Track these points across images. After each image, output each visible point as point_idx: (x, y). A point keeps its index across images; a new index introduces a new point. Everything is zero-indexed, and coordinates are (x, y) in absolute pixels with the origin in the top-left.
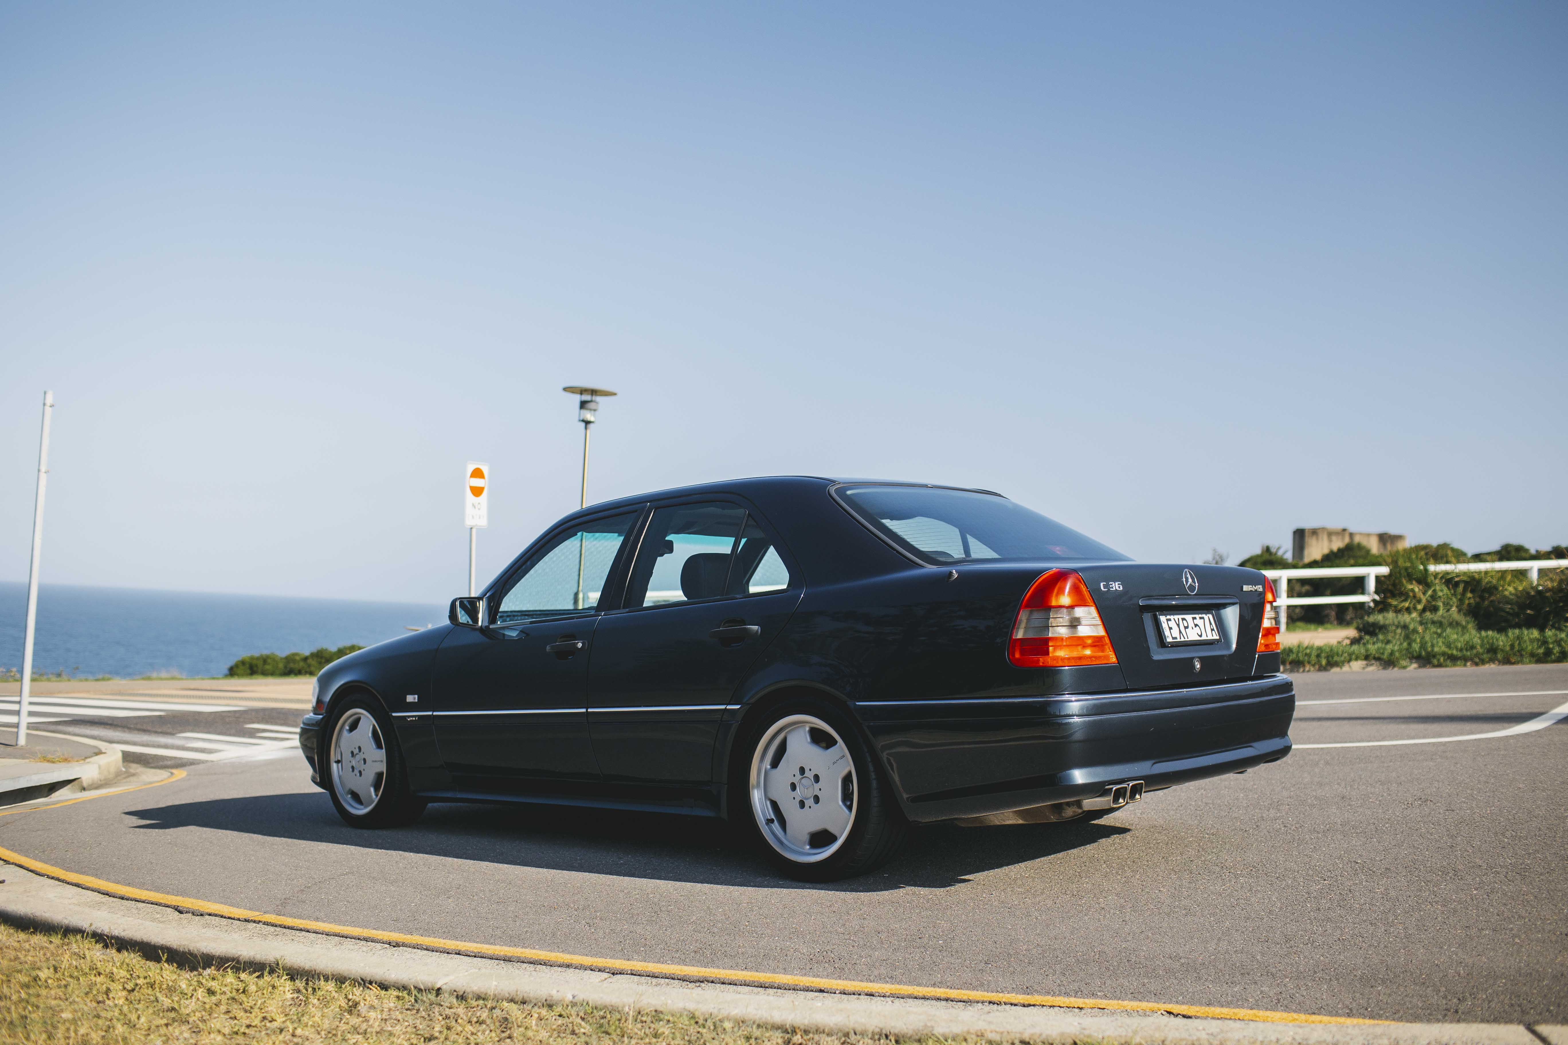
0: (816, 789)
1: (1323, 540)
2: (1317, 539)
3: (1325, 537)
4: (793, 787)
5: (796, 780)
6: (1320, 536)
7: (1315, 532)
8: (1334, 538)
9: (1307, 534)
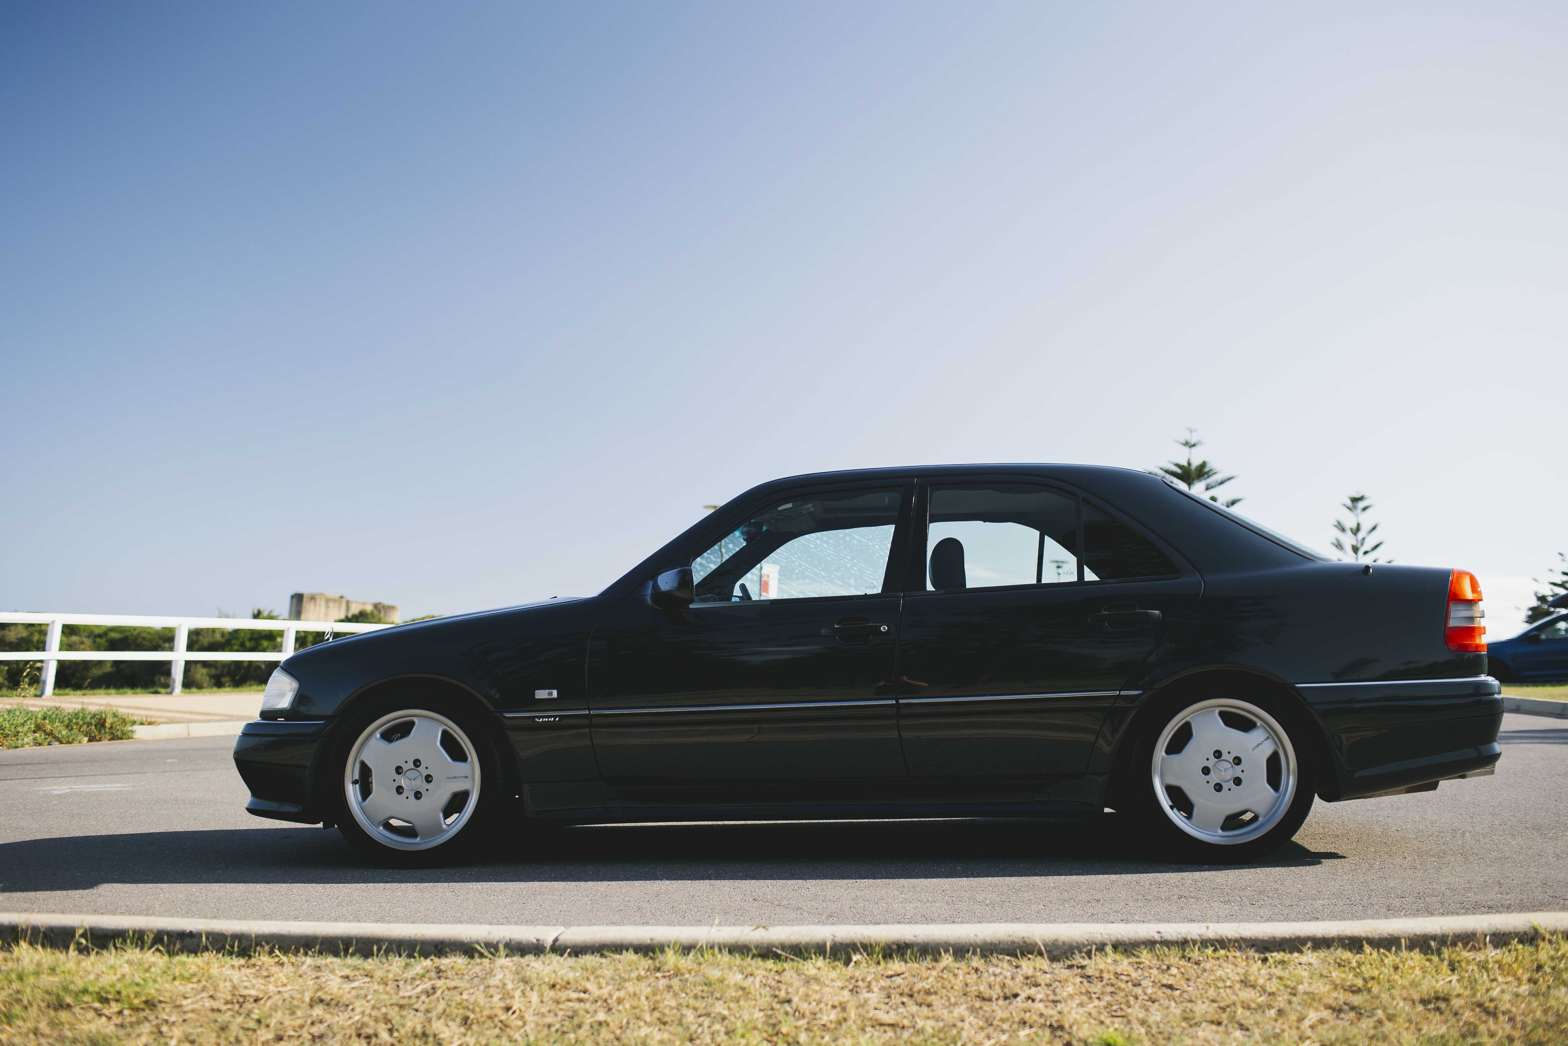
0: (1237, 771)
1: (320, 606)
2: (315, 605)
3: (323, 603)
4: (1206, 771)
5: (1210, 764)
6: (318, 601)
7: (313, 598)
8: (331, 605)
9: (305, 599)
